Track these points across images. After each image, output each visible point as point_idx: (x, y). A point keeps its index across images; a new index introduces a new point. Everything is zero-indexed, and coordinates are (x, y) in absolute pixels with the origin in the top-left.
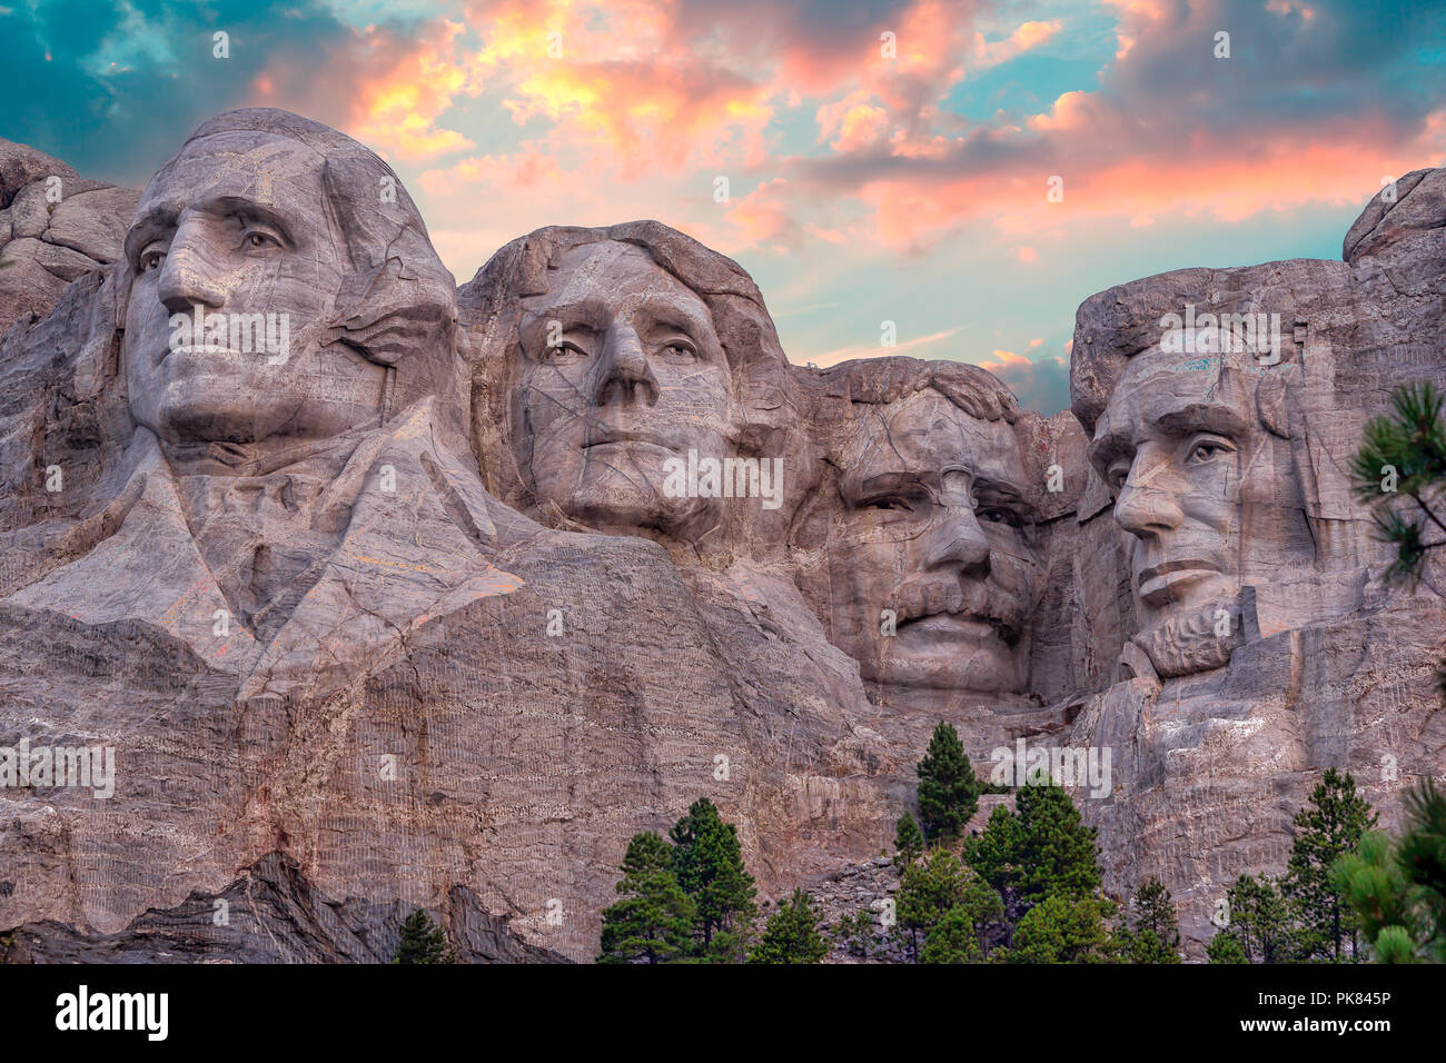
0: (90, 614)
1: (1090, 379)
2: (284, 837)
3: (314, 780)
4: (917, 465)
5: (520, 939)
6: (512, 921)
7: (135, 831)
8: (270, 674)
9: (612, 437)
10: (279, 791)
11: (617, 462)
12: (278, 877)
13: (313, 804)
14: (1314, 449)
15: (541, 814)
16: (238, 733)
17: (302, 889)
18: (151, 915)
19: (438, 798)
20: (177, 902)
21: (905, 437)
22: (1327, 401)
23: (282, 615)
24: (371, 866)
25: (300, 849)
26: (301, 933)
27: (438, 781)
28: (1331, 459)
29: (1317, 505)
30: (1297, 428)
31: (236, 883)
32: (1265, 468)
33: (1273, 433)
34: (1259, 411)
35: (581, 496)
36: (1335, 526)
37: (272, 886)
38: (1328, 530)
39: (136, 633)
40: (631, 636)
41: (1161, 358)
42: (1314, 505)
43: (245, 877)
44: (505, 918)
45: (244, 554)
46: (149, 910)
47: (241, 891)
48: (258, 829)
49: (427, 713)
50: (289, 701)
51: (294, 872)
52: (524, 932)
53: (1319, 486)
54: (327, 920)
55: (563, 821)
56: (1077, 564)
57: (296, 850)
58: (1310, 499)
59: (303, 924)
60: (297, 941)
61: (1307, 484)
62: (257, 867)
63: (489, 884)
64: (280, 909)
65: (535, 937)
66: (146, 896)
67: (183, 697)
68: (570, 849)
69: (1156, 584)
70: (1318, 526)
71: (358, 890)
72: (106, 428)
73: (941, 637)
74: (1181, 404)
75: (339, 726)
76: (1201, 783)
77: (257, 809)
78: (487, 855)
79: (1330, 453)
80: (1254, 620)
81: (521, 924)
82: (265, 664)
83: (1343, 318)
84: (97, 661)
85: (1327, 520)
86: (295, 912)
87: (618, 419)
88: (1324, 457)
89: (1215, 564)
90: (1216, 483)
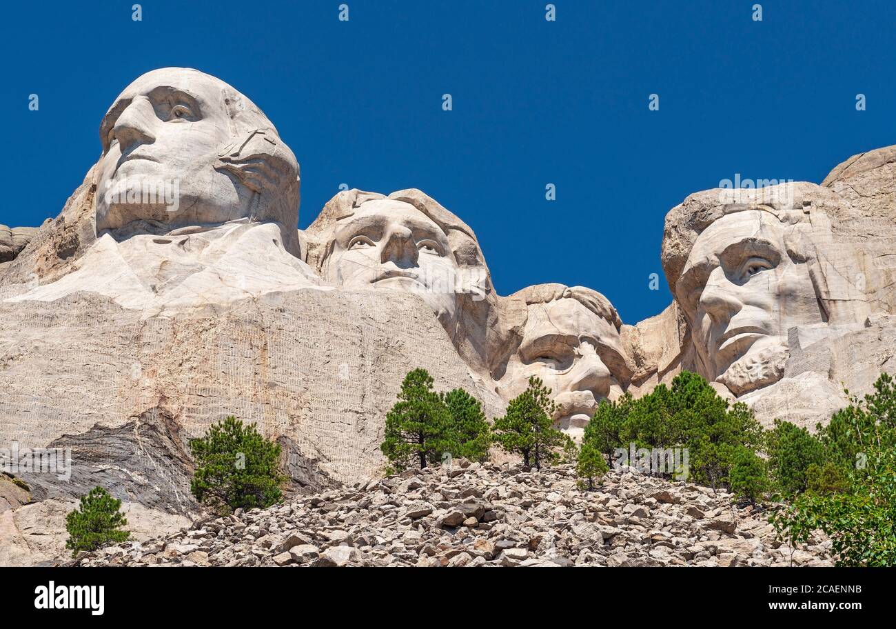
1: (677, 245)
2: (163, 398)
3: (187, 366)
5: (326, 475)
6: (320, 464)
8: (164, 308)
9: (390, 275)
10: (161, 371)
11: (392, 286)
12: (158, 422)
13: (185, 379)
14: (823, 263)
15: (342, 406)
16: (137, 338)
17: (174, 430)
18: (65, 439)
19: (272, 385)
20: (84, 430)
21: (558, 318)
23: (175, 283)
25: (175, 406)
26: (170, 457)
27: (273, 376)
28: (834, 268)
29: (827, 293)
30: (812, 254)
31: (127, 424)
34: (786, 245)
36: (840, 304)
37: (153, 428)
38: (836, 306)
40: (403, 327)
42: (826, 293)
43: (134, 421)
44: (315, 461)
45: (155, 263)
46: (63, 436)
47: (131, 430)
48: (146, 393)
49: (268, 338)
50: (174, 320)
51: (169, 420)
52: (329, 471)
53: (828, 282)
54: (190, 449)
55: (357, 412)
57: (172, 407)
58: (823, 289)
59: (173, 451)
60: (168, 462)
61: (820, 283)
62: (143, 415)
63: (305, 439)
64: (157, 441)
65: (336, 475)
66: (63, 427)
68: (362, 430)
69: (727, 342)
70: (829, 304)
74: (739, 238)
75: (208, 336)
78: (304, 422)
79: (833, 265)
81: (326, 466)
82: (161, 303)
84: (52, 318)
85: (834, 300)
86: (168, 443)
88: (829, 267)
89: (764, 330)
90: (762, 284)
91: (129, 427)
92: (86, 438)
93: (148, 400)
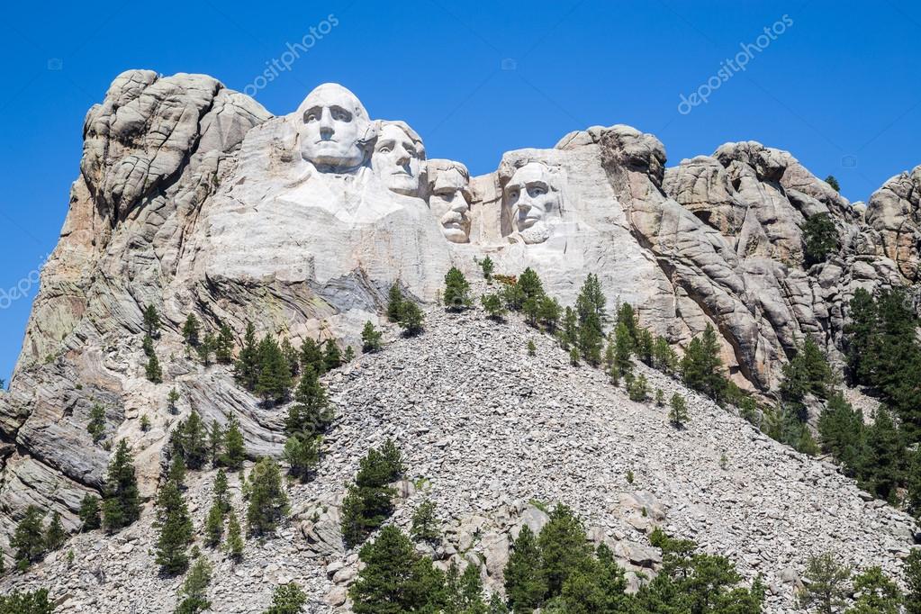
0: (305, 204)
2: (360, 264)
4: (453, 186)
7: (328, 259)
8: (356, 224)
9: (400, 173)
10: (359, 252)
11: (402, 179)
12: (360, 273)
14: (563, 194)
16: (349, 237)
17: (365, 277)
19: (393, 257)
20: (338, 277)
21: (450, 179)
22: (566, 183)
23: (355, 209)
24: (380, 272)
26: (365, 287)
27: (393, 253)
28: (566, 197)
29: (563, 206)
30: (559, 189)
32: (550, 196)
33: (553, 189)
34: (551, 184)
35: (394, 186)
37: (358, 275)
39: (319, 210)
41: (527, 169)
43: (352, 273)
44: (407, 288)
45: (341, 194)
47: (352, 276)
48: (355, 261)
50: (361, 231)
51: (363, 272)
53: (564, 202)
54: (371, 285)
55: (417, 265)
57: (364, 267)
58: (561, 205)
60: (365, 290)
61: (561, 202)
62: (355, 270)
63: (404, 279)
64: (360, 281)
65: (413, 292)
66: (331, 275)
67: (334, 227)
68: (418, 272)
69: (525, 221)
70: (563, 211)
71: (378, 278)
72: (294, 157)
73: (456, 227)
74: (534, 181)
76: (550, 269)
77: (354, 256)
78: (403, 272)
79: (566, 195)
81: (410, 289)
82: (354, 221)
83: (567, 164)
84: (308, 216)
85: (565, 210)
86: (364, 282)
87: (401, 168)
89: (538, 218)
90: (540, 200)
91: (350, 275)
92: (339, 281)
93: (355, 264)
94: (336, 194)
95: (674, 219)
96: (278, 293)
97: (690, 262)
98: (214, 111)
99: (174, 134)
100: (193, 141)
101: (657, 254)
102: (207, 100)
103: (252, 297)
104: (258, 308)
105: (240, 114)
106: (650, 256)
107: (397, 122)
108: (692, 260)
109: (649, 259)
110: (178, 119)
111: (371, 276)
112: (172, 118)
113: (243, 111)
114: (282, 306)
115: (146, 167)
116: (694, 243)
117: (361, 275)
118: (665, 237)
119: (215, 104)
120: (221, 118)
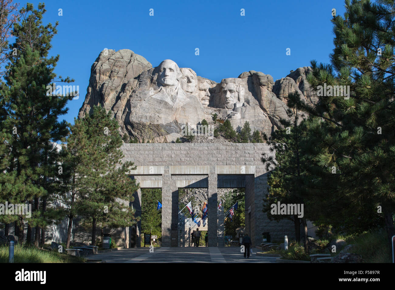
0: (159, 99)
2: (176, 118)
3: (178, 114)
9: (189, 86)
10: (176, 115)
11: (189, 88)
13: (178, 116)
15: (192, 117)
17: (177, 122)
19: (186, 116)
20: (169, 123)
21: (205, 86)
23: (175, 101)
32: (236, 94)
33: (237, 92)
34: (236, 90)
35: (187, 90)
39: (164, 101)
41: (229, 85)
45: (171, 95)
49: (185, 110)
51: (176, 121)
53: (240, 96)
54: (179, 125)
56: (215, 96)
64: (176, 124)
66: (167, 122)
67: (168, 107)
68: (193, 120)
69: (228, 102)
72: (156, 82)
74: (231, 89)
75: (180, 110)
77: (174, 116)
78: (188, 120)
80: (236, 106)
82: (174, 105)
84: (160, 103)
87: (190, 84)
88: (241, 94)
90: (233, 95)
91: (173, 122)
92: (169, 124)
93: (174, 118)
94: (169, 96)
95: (274, 104)
96: (151, 128)
97: (278, 117)
98: (132, 63)
99: (120, 72)
100: (125, 74)
101: (268, 114)
102: (129, 59)
103: (143, 129)
104: (145, 132)
105: (139, 64)
106: (266, 115)
107: (189, 69)
108: (279, 117)
109: (266, 116)
110: (120, 67)
111: (179, 122)
112: (118, 67)
113: (140, 63)
114: (152, 132)
115: (111, 84)
116: (280, 112)
117: (176, 122)
118: (271, 109)
119: (132, 60)
120: (133, 66)
